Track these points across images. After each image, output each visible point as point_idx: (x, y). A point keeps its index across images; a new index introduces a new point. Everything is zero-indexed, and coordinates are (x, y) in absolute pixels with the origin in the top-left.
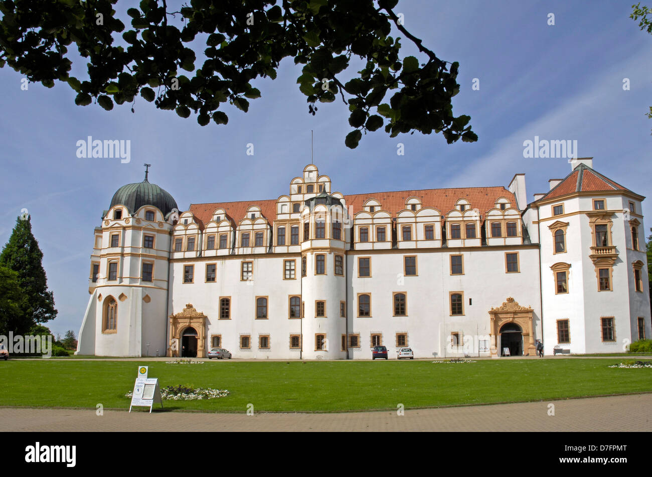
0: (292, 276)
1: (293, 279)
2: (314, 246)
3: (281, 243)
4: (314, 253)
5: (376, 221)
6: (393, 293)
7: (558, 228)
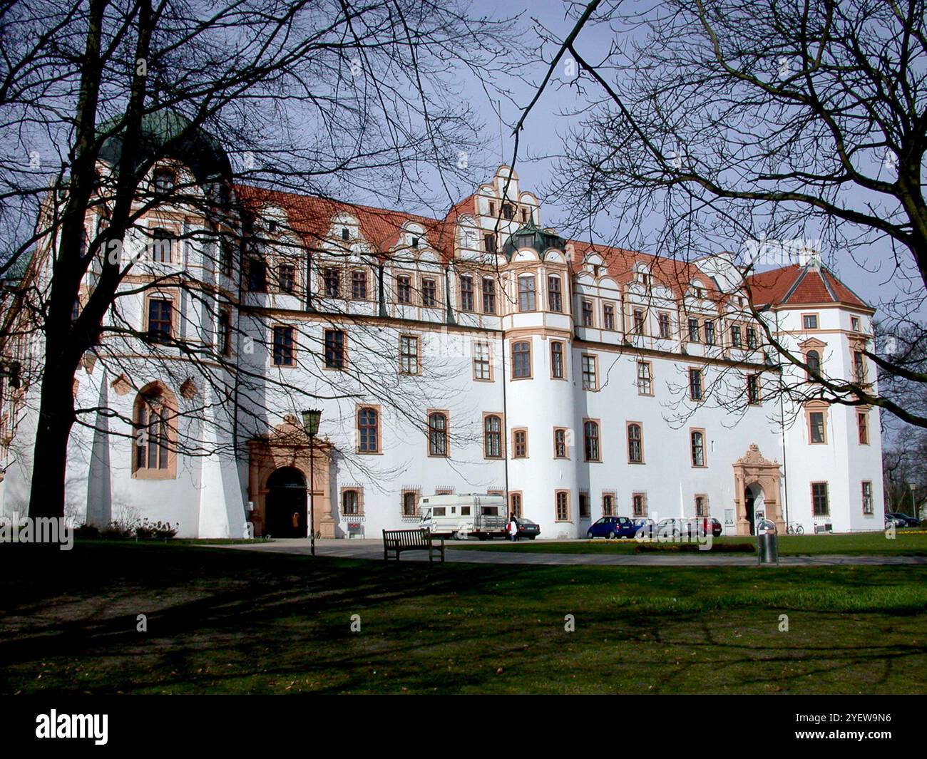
0: (486, 375)
1: (488, 380)
2: (549, 325)
3: (467, 306)
4: (548, 337)
5: (603, 293)
6: (627, 422)
7: (812, 349)
